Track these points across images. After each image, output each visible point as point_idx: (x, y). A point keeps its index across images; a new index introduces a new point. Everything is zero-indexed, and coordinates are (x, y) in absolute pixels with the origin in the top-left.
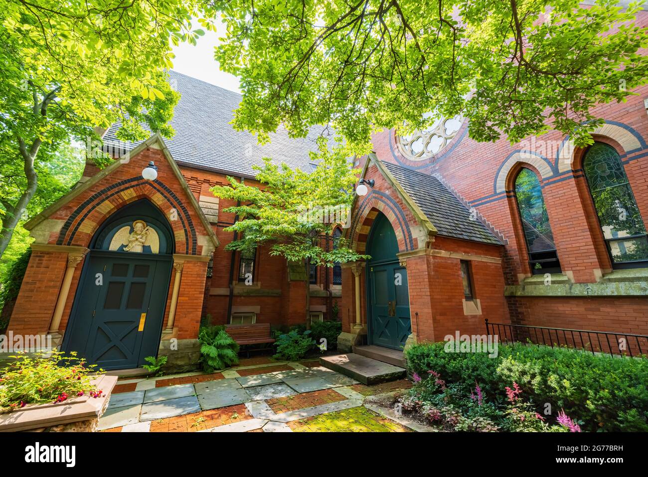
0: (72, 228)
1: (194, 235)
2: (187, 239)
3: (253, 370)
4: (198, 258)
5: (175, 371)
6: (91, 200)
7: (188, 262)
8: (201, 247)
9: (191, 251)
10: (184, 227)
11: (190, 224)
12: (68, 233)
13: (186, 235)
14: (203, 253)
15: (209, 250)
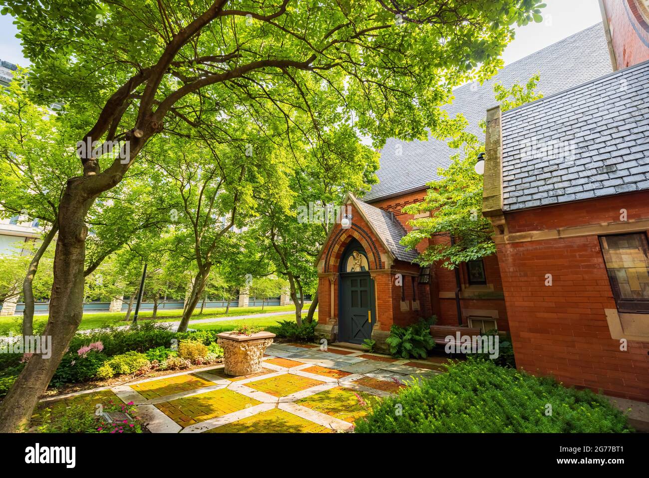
0: (327, 263)
1: (379, 254)
2: (375, 259)
3: (428, 365)
4: (383, 271)
5: (382, 352)
6: (331, 246)
7: (379, 275)
8: (384, 262)
9: (378, 267)
10: (372, 250)
11: (375, 247)
12: (327, 266)
13: (374, 256)
14: (386, 267)
15: (389, 264)
